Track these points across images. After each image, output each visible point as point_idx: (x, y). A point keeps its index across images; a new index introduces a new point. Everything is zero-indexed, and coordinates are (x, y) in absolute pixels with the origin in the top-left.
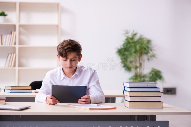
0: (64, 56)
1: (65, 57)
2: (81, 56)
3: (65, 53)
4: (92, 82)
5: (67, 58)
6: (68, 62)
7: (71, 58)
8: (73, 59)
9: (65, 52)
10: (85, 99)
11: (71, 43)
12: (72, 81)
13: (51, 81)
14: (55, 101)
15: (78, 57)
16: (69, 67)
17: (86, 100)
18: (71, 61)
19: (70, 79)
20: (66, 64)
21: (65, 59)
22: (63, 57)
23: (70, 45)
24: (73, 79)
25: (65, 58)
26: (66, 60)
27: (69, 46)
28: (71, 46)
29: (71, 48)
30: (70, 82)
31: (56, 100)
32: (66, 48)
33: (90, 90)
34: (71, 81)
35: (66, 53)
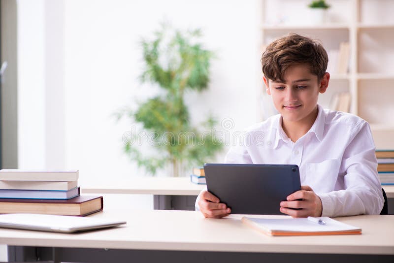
0: (275, 76)
1: (278, 80)
2: (325, 76)
3: (276, 67)
4: (355, 154)
5: (283, 81)
6: (287, 94)
7: (295, 82)
8: (300, 84)
9: (278, 63)
10: (296, 202)
11: (295, 42)
12: (300, 150)
13: (246, 152)
14: (217, 206)
15: (314, 78)
16: (292, 105)
17: (299, 204)
18: (295, 88)
19: (294, 144)
20: (282, 100)
21: (278, 85)
22: (274, 80)
23: (291, 47)
24: (305, 144)
25: (278, 82)
26: (282, 88)
27: (288, 49)
28: (294, 48)
29: (292, 53)
30: (295, 154)
31: (220, 205)
32: (280, 53)
33: (346, 177)
34: (298, 152)
35: (280, 67)
